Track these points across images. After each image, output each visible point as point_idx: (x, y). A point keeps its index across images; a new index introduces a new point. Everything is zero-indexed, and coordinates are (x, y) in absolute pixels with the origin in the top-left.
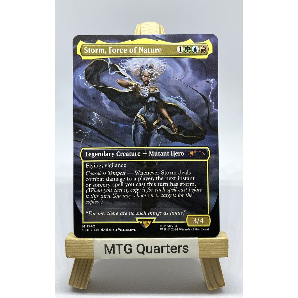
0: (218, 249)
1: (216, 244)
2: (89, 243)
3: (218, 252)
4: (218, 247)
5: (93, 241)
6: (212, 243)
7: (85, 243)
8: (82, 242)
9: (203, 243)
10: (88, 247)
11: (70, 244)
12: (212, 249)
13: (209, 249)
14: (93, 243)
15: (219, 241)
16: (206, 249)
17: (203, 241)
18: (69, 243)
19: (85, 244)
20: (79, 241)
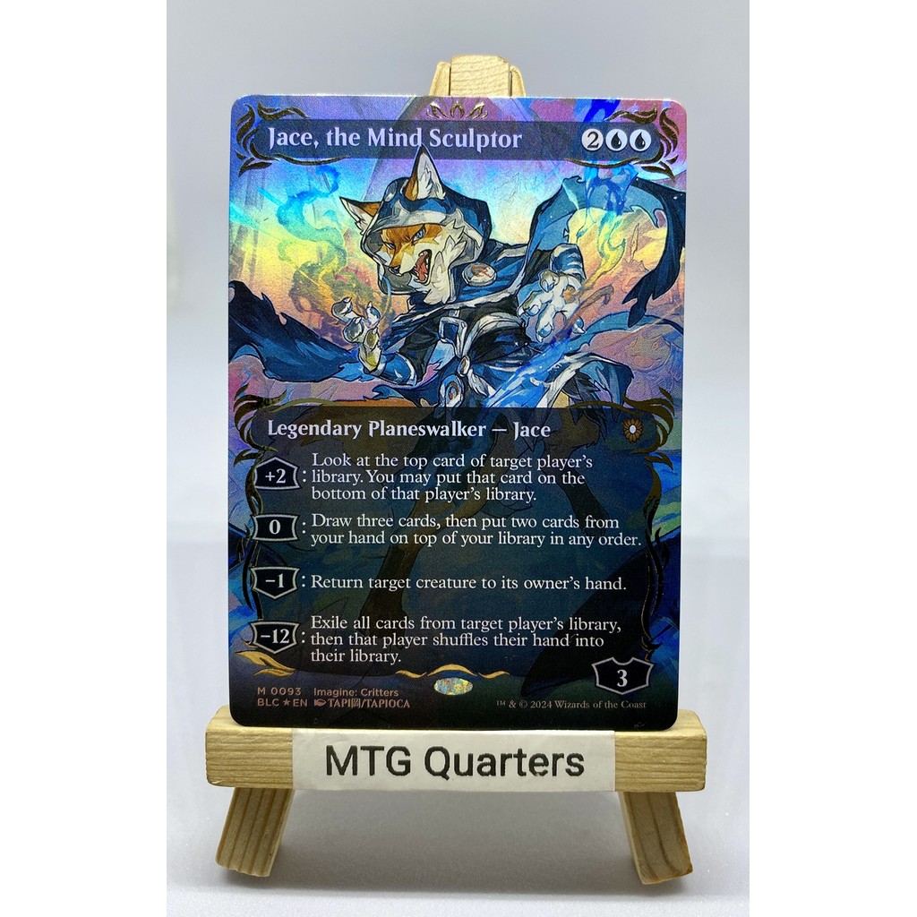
0: (675, 767)
1: (668, 750)
2: (279, 741)
3: (674, 775)
4: (675, 760)
5: (290, 735)
6: (656, 747)
7: (266, 741)
8: (257, 738)
9: (629, 749)
10: (274, 753)
11: (220, 744)
12: (656, 766)
13: (646, 767)
14: (291, 741)
15: (677, 742)
16: (639, 765)
17: (629, 741)
18: (217, 739)
19: (265, 744)
20: (248, 735)
